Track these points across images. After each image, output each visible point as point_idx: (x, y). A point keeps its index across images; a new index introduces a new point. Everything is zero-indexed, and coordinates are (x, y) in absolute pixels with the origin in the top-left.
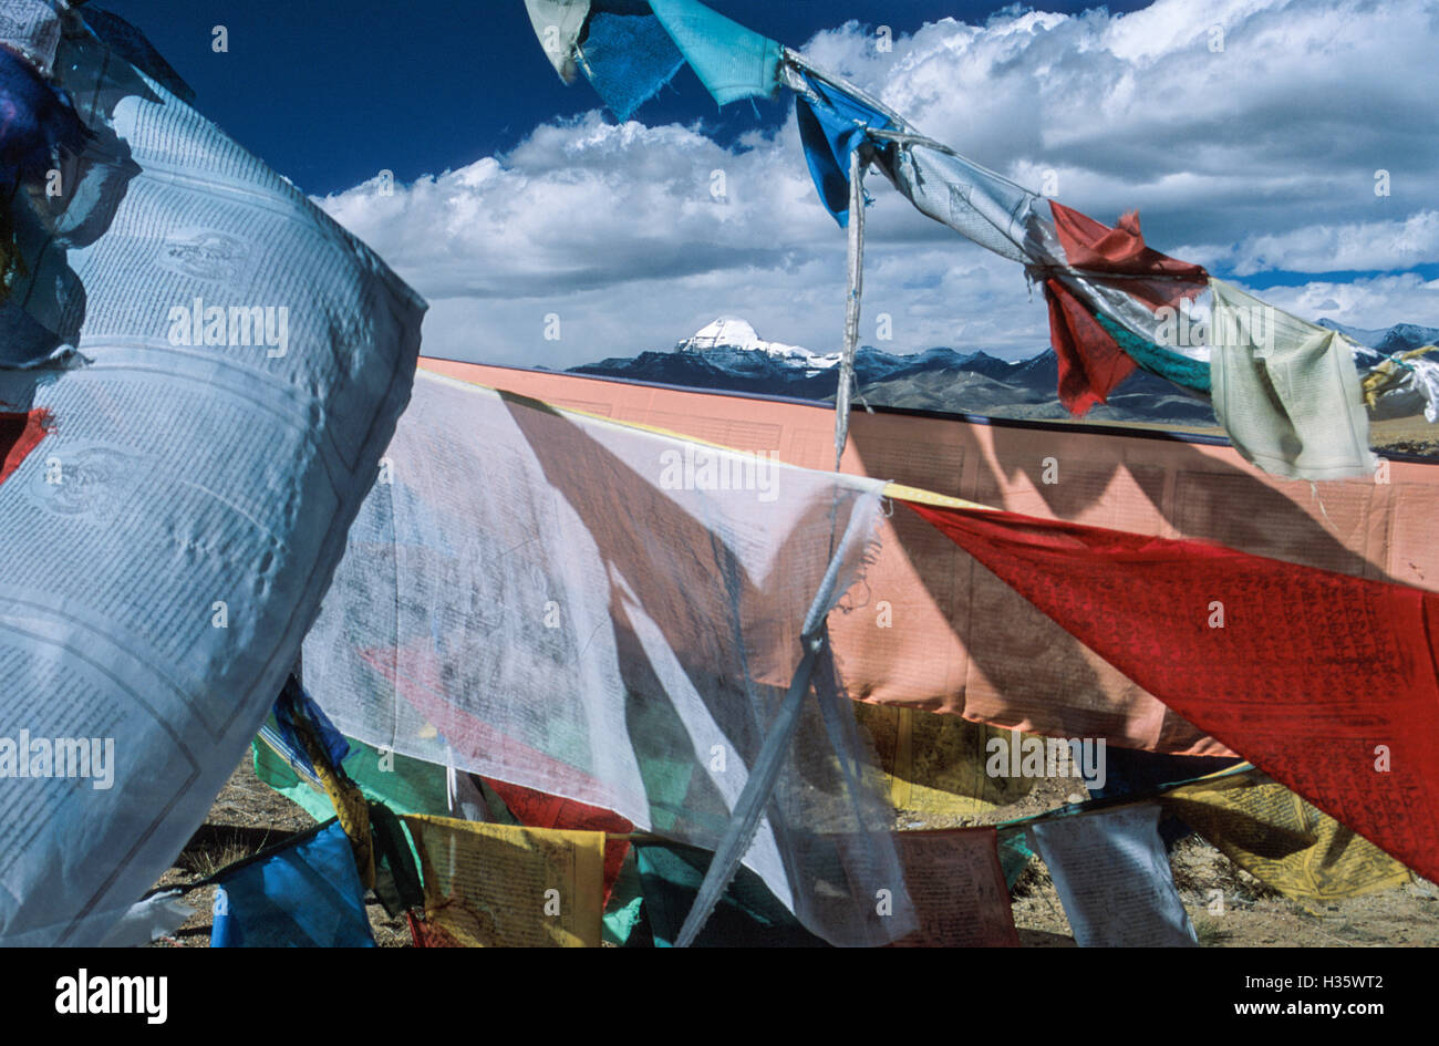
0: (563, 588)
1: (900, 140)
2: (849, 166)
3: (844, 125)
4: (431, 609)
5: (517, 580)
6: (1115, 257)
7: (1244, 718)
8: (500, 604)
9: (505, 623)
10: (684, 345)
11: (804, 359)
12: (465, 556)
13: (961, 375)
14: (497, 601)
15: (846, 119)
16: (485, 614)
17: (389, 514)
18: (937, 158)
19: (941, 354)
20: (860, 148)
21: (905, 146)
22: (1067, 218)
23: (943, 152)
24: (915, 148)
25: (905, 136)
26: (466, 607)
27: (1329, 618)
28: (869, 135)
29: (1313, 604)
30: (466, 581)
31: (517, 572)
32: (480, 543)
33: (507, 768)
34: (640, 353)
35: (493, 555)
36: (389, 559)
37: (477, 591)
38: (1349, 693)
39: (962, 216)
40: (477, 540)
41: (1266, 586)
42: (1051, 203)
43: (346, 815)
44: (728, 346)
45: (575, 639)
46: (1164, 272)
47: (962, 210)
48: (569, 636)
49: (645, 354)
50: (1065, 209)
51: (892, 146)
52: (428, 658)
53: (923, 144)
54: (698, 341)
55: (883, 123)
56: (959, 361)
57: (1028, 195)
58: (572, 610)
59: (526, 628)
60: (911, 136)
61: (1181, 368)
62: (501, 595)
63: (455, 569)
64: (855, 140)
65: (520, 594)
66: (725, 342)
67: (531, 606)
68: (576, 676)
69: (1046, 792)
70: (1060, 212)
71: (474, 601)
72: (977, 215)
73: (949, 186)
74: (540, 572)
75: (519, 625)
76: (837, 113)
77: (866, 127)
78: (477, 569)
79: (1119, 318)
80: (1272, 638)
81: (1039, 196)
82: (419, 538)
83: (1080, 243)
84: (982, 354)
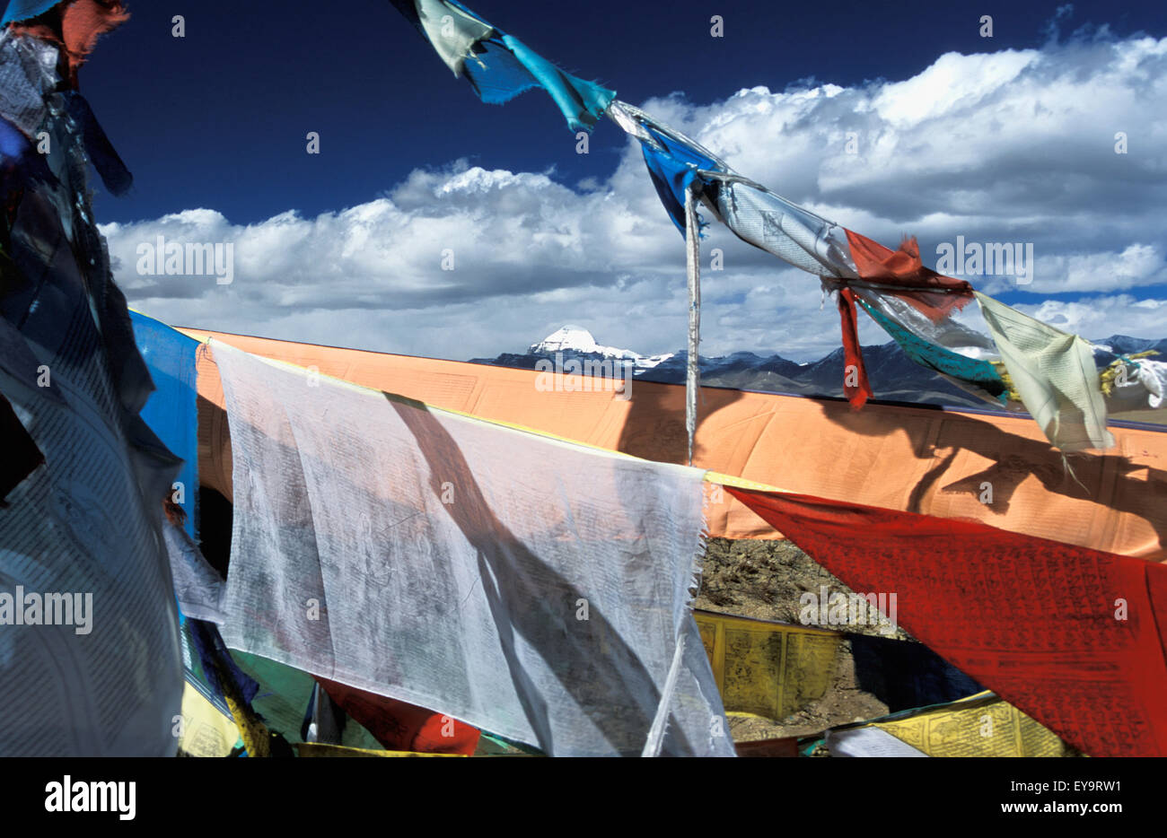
0: (447, 551)
1: (724, 179)
2: (684, 201)
3: (679, 167)
4: (342, 567)
5: (403, 547)
6: (900, 271)
7: (1001, 664)
8: (387, 567)
9: (392, 582)
10: (536, 348)
11: (633, 360)
12: (360, 529)
13: (760, 374)
14: (384, 564)
15: (680, 162)
16: (376, 575)
17: (304, 492)
18: (754, 193)
19: (743, 357)
20: (693, 186)
21: (728, 184)
22: (858, 242)
23: (758, 189)
24: (736, 186)
25: (728, 176)
26: (364, 568)
27: (1069, 582)
28: (699, 175)
29: (1056, 570)
30: (361, 548)
31: (404, 540)
32: (371, 517)
33: (414, 692)
34: (500, 354)
35: (382, 527)
36: (308, 528)
37: (369, 556)
38: (1086, 644)
39: (773, 239)
40: (368, 516)
41: (1017, 556)
42: (847, 231)
43: (251, 743)
44: (571, 349)
45: (455, 591)
46: (939, 286)
47: (773, 235)
48: (450, 589)
49: (504, 355)
50: (857, 236)
51: (717, 183)
52: (346, 606)
53: (742, 182)
54: (547, 345)
55: (710, 166)
56: (758, 363)
57: (827, 224)
58: (455, 569)
59: (411, 585)
60: (733, 176)
61: (952, 362)
62: (387, 559)
63: (354, 538)
64: (689, 178)
65: (406, 558)
66: (568, 346)
67: (416, 567)
68: (455, 622)
69: (836, 715)
70: (853, 238)
71: (368, 564)
72: (785, 237)
73: (763, 214)
74: (426, 539)
75: (405, 584)
76: (673, 157)
77: (697, 168)
78: (369, 539)
79: (901, 321)
80: (1023, 598)
81: (836, 225)
82: (326, 511)
83: (870, 260)
84: (777, 357)
